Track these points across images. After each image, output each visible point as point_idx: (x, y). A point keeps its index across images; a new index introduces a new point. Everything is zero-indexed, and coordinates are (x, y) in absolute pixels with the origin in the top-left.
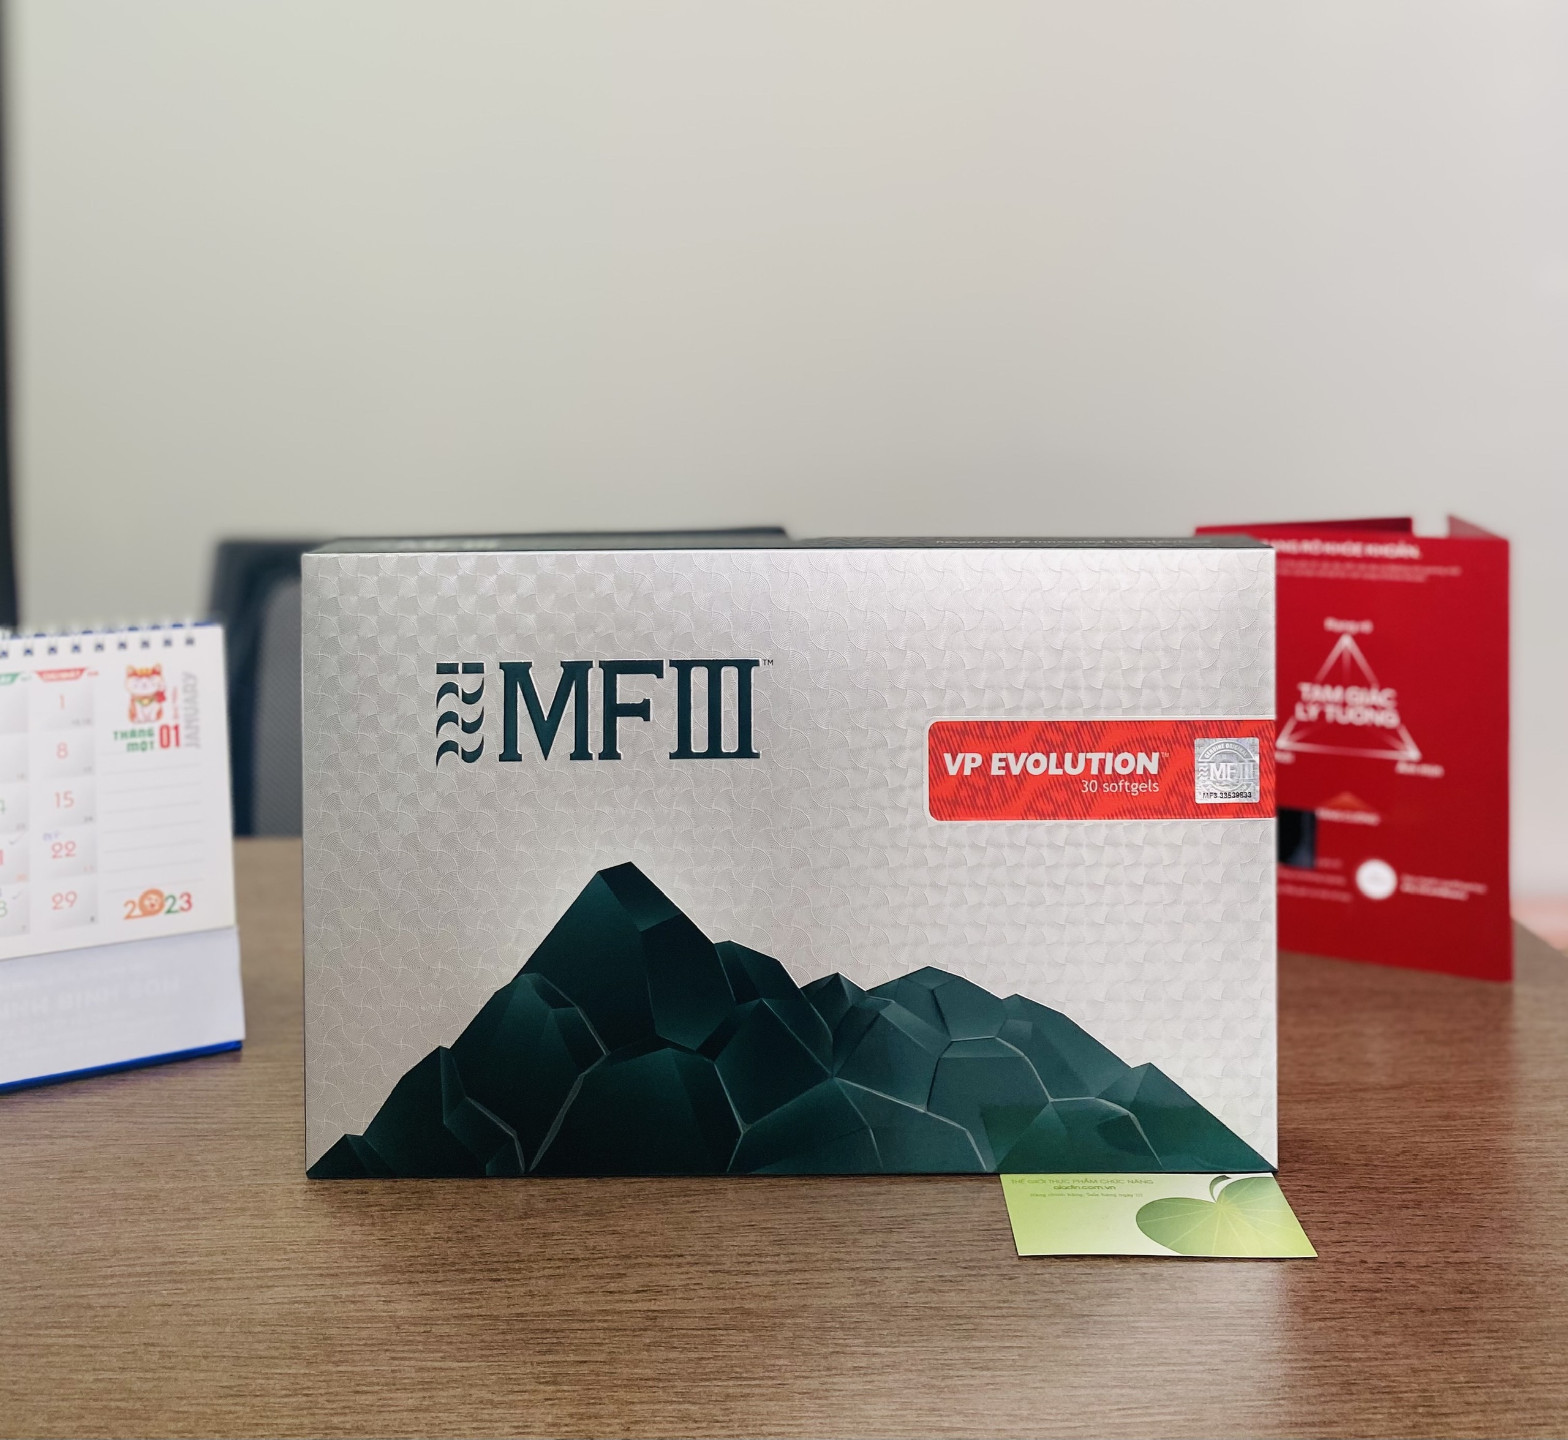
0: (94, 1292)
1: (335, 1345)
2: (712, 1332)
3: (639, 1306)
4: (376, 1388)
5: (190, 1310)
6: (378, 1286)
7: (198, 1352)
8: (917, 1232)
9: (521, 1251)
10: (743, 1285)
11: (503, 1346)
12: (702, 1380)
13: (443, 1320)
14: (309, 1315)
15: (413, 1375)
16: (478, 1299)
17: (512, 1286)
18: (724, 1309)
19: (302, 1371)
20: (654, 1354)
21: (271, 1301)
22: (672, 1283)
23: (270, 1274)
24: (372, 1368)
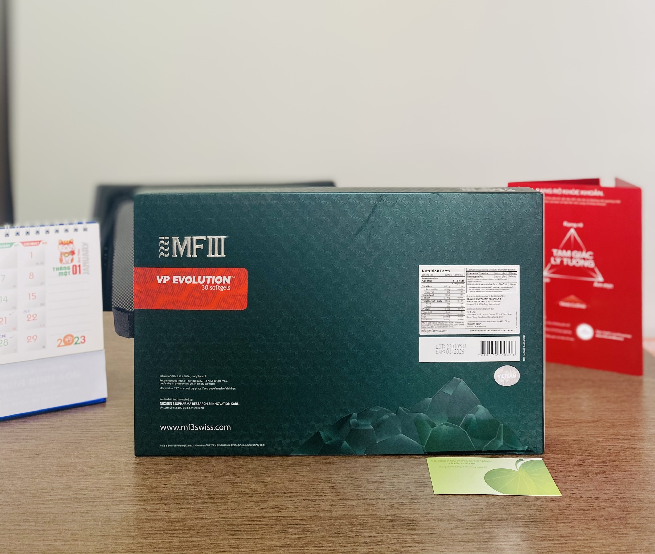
0: (43, 507)
1: (145, 530)
2: (305, 526)
3: (274, 514)
4: (163, 550)
5: (84, 515)
6: (163, 505)
7: (87, 533)
8: (391, 483)
9: (224, 490)
10: (318, 506)
11: (216, 532)
12: (301, 547)
13: (191, 520)
14: (134, 517)
15: (178, 544)
16: (205, 511)
17: (220, 506)
18: (309, 516)
19: (131, 542)
20: (280, 535)
21: (118, 511)
22: (288, 505)
23: (118, 499)
24: (160, 541)
